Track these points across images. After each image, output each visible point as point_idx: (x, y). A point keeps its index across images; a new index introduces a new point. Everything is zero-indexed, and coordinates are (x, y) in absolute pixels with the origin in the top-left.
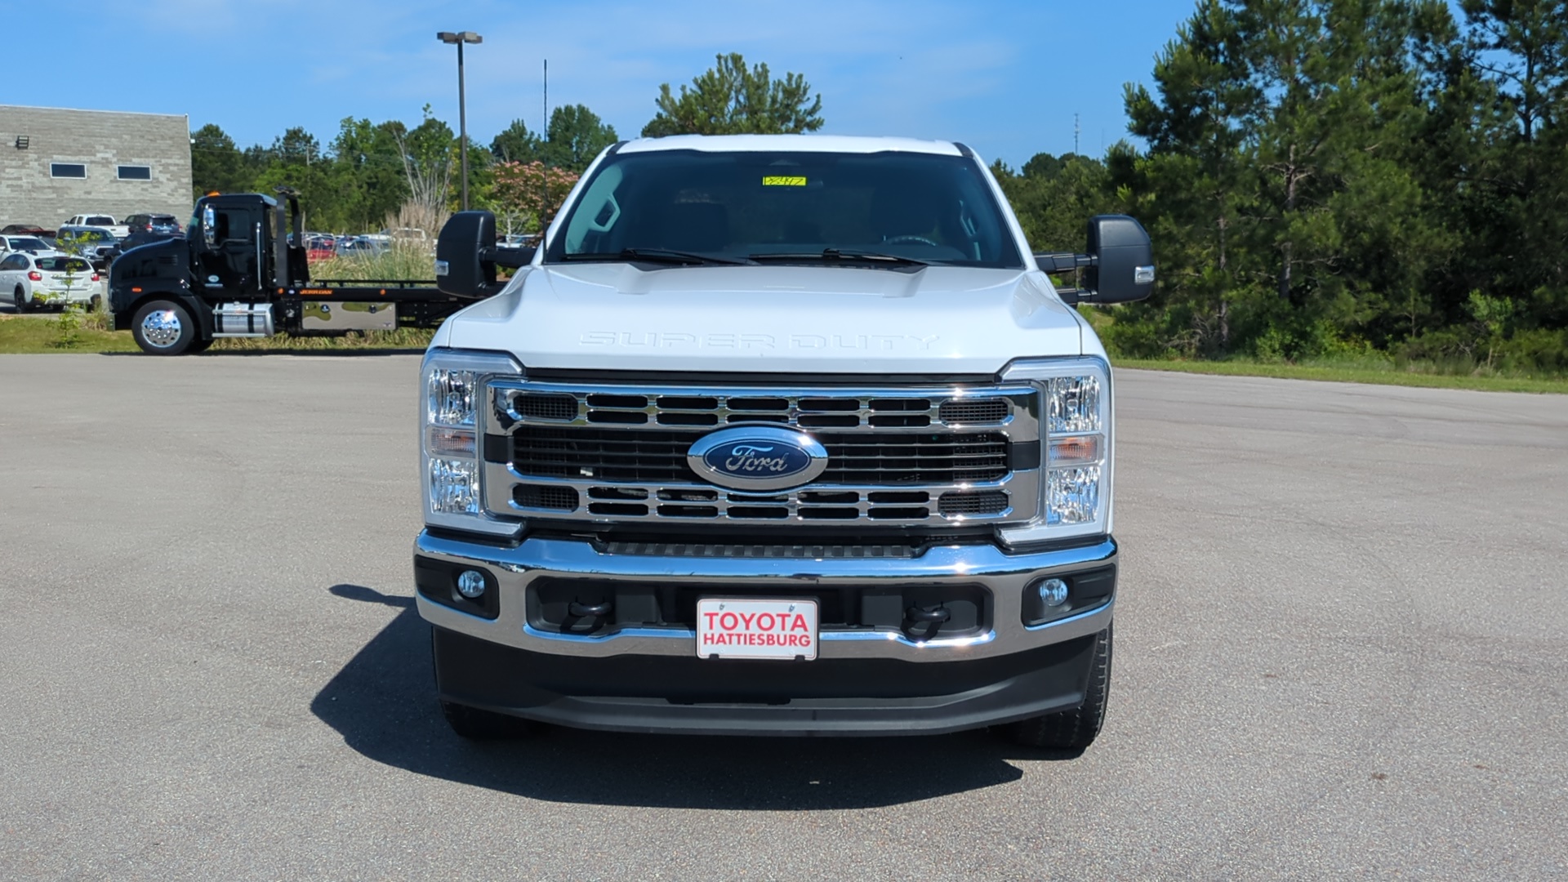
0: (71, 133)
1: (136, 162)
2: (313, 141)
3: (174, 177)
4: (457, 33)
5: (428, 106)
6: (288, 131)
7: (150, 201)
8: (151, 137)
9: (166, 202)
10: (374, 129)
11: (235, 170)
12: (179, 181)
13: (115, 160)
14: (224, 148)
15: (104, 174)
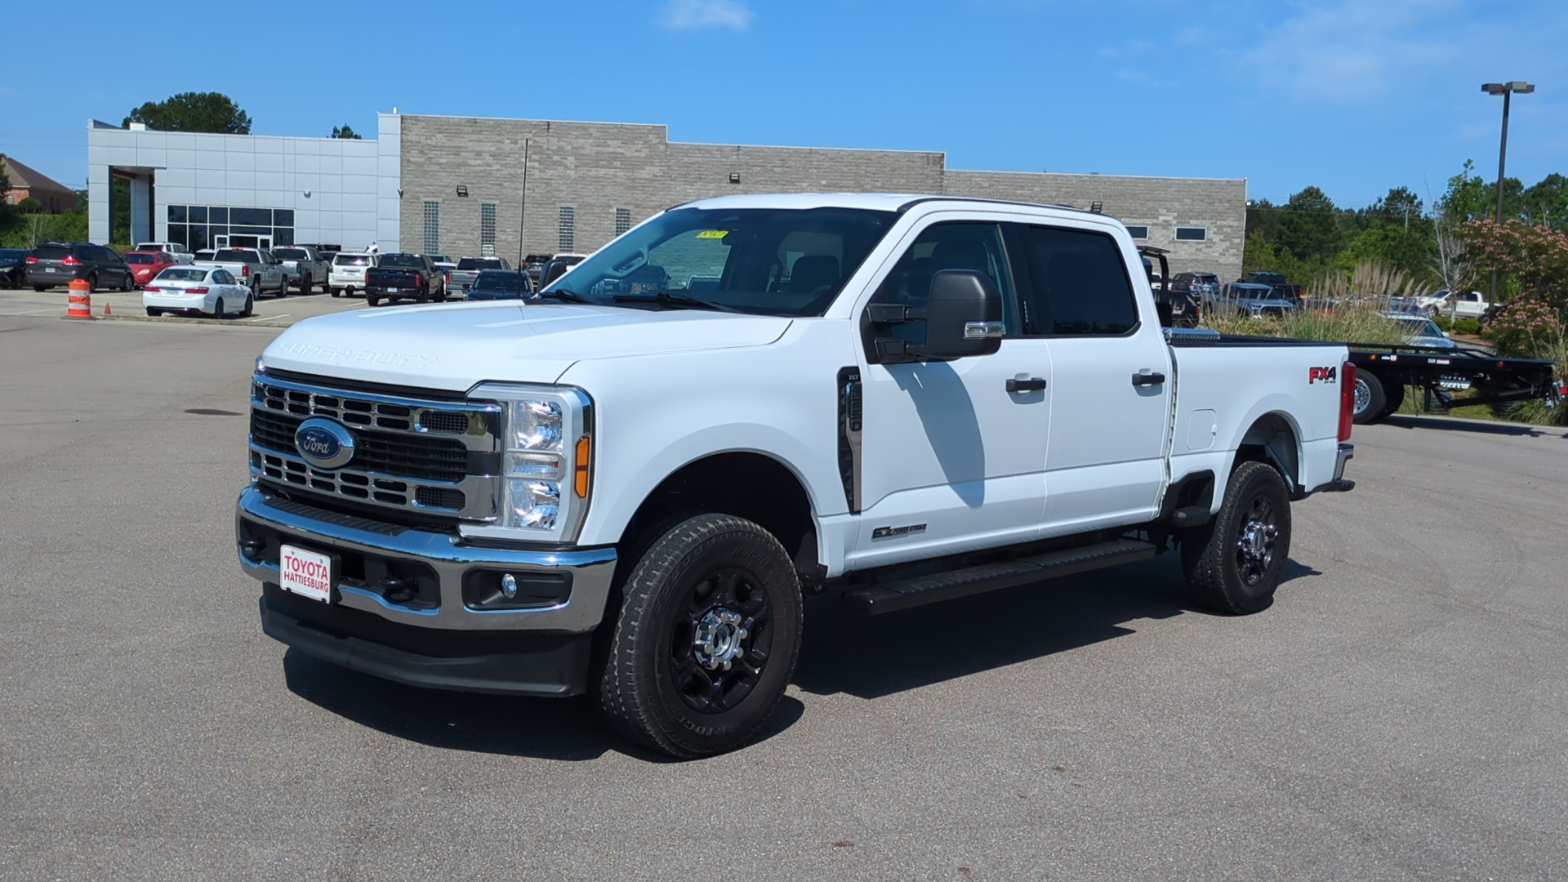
0: (1138, 199)
1: (1193, 224)
2: (1416, 201)
3: (1228, 238)
4: (1504, 84)
5: (1469, 161)
6: (1391, 191)
7: (1203, 260)
8: (1210, 201)
9: (1217, 261)
10: (1486, 187)
11: (1331, 231)
12: (1232, 241)
13: (1175, 222)
14: (1322, 209)
15: (1163, 236)
